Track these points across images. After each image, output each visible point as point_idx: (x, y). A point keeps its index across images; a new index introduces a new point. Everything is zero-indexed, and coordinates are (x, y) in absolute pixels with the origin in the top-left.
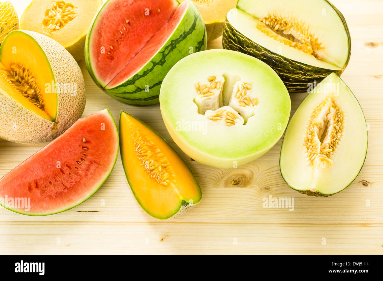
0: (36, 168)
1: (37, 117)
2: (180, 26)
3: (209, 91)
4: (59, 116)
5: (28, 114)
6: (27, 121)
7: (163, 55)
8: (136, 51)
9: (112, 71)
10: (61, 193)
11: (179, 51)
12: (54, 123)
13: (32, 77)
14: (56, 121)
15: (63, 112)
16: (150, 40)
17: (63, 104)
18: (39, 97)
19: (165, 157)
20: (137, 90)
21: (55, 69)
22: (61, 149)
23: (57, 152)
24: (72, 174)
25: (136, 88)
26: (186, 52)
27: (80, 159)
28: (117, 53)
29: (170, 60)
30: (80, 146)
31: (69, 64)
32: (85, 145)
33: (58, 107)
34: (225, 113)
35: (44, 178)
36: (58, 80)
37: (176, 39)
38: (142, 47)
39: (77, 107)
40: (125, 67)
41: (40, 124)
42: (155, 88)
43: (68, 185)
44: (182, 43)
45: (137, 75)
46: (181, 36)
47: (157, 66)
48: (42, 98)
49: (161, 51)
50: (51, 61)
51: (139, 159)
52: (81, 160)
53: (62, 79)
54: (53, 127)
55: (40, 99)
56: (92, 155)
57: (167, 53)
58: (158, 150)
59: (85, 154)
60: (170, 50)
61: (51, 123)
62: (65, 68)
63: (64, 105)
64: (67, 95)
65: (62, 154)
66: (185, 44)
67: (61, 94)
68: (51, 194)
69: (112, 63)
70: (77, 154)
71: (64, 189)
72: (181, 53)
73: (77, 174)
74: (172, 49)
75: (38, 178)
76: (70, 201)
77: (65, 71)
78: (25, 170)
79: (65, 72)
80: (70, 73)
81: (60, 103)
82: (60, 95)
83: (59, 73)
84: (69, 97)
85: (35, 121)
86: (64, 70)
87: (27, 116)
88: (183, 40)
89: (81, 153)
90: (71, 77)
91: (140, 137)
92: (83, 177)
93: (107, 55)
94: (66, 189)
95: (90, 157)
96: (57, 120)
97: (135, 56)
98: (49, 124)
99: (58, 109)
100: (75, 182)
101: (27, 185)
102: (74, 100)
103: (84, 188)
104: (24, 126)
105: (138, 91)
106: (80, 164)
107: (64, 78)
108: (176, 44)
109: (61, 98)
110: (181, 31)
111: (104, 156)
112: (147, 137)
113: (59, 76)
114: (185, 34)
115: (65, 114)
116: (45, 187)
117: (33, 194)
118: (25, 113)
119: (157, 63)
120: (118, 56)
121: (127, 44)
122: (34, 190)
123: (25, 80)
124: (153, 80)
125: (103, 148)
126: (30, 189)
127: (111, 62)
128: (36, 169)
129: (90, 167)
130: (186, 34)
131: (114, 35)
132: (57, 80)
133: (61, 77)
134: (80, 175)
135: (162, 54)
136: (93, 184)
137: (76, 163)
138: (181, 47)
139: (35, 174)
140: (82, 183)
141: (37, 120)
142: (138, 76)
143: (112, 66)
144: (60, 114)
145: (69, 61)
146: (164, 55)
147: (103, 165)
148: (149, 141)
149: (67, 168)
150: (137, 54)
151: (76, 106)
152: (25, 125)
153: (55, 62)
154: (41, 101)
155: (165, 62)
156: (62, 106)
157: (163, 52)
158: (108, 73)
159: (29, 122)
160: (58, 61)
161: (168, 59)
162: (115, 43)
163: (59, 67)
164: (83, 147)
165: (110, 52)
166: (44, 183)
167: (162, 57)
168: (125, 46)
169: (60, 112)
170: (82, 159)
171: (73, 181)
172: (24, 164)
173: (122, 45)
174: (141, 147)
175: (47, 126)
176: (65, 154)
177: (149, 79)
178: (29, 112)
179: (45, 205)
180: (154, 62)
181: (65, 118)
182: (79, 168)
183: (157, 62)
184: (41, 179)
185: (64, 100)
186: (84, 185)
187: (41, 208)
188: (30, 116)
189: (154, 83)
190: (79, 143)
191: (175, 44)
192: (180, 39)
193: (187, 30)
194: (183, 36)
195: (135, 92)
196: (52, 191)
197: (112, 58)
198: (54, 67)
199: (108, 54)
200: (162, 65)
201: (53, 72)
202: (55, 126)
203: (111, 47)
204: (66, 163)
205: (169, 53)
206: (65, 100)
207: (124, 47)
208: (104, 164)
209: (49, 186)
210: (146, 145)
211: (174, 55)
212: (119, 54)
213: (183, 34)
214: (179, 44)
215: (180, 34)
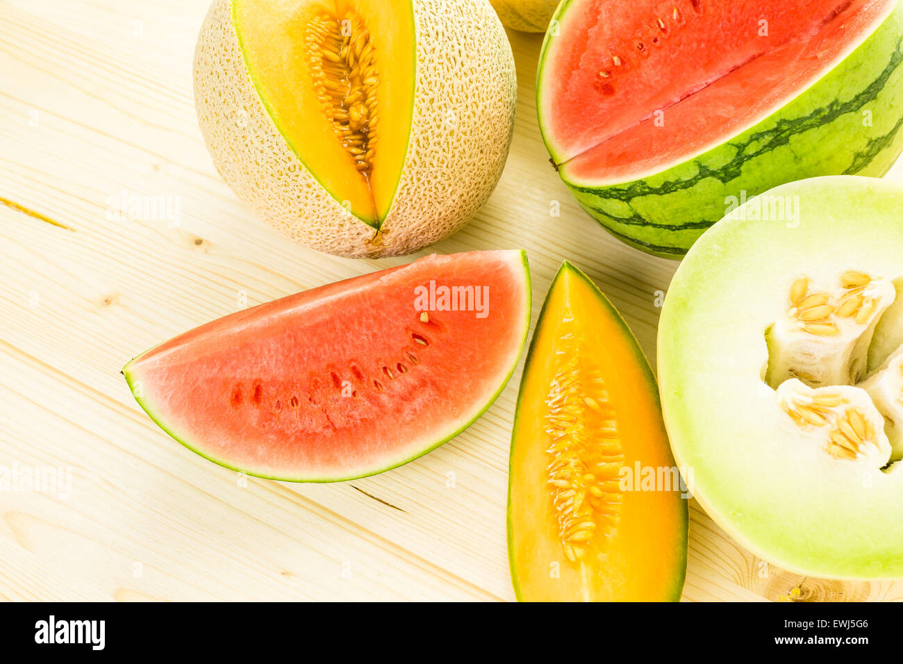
0: (269, 351)
1: (332, 205)
4: (394, 217)
5: (311, 190)
6: (306, 205)
7: (738, 154)
8: (688, 87)
9: (595, 126)
10: (315, 434)
11: (792, 155)
12: (375, 230)
13: (374, 75)
14: (383, 227)
15: (408, 211)
16: (743, 65)
17: (414, 189)
18: (371, 138)
19: (622, 456)
20: (634, 220)
21: (426, 86)
22: (352, 322)
23: (338, 326)
24: (359, 397)
25: (632, 215)
27: (395, 365)
28: (627, 80)
29: (757, 174)
30: (407, 329)
31: (473, 77)
32: (421, 331)
33: (397, 195)
34: (840, 410)
35: (282, 383)
36: (419, 122)
37: (798, 119)
38: (710, 81)
39: (453, 204)
40: (639, 123)
41: (337, 222)
42: (684, 231)
43: (340, 422)
44: (813, 135)
45: (643, 183)
46: (818, 112)
47: (709, 178)
48: (375, 143)
49: (737, 143)
50: (423, 61)
51: (547, 431)
52: (396, 368)
53: (435, 120)
54: (370, 238)
55: (372, 144)
56: (433, 363)
57: (751, 153)
58: (612, 427)
59: (413, 354)
60: (765, 147)
61: (367, 230)
62: (455, 90)
63: (417, 195)
64: (432, 169)
65: (350, 336)
66: (821, 140)
67: (415, 163)
68: (288, 428)
69: (605, 105)
70: (390, 348)
71: (327, 427)
72: (798, 163)
73: (372, 399)
74: (772, 146)
75: (265, 378)
76: (331, 461)
77: (454, 97)
78: (237, 348)
79: (451, 100)
80: (467, 106)
81: (407, 185)
82: (413, 164)
83: (432, 101)
84: (439, 174)
85: (324, 212)
86: (451, 95)
87: (307, 193)
88: (818, 126)
89: (403, 348)
90: (465, 119)
91: (575, 368)
92: (386, 414)
93: (596, 79)
94: (330, 430)
95: (423, 368)
96: (386, 226)
97: (682, 100)
98: (359, 230)
99: (394, 201)
100: (362, 420)
101: (231, 387)
102: (450, 185)
103: (379, 443)
104: (295, 212)
105: (635, 222)
106: (390, 377)
107: (441, 120)
108: (790, 134)
109: (414, 172)
110: (824, 98)
111: (466, 376)
112: (597, 372)
113: (428, 109)
114: (835, 108)
115: (413, 215)
116: (278, 406)
117: (240, 415)
118: (304, 183)
119: (712, 171)
120: (628, 88)
121: (668, 61)
122: (246, 403)
123: (360, 69)
124: (685, 211)
125: (471, 353)
126: (237, 398)
127: (602, 100)
128: (266, 353)
129: (415, 393)
130: (839, 108)
131: (638, 26)
132: (416, 121)
133: (433, 115)
134: (381, 406)
135: (735, 151)
136: (411, 438)
137: (382, 370)
138: (804, 144)
139: (262, 367)
140: (378, 427)
141: (331, 211)
142: (645, 188)
143: (600, 112)
144: (398, 214)
145: (479, 69)
146: (740, 155)
147: (452, 400)
148: (600, 387)
149: (353, 376)
150: (688, 96)
151: (454, 201)
152: (298, 212)
153: (434, 64)
154: (370, 153)
155: (738, 174)
156: (408, 194)
157: (741, 147)
158: (582, 129)
159: (308, 207)
160: (446, 62)
161: (749, 171)
162: (632, 50)
163: (438, 84)
164: (415, 336)
165: (609, 73)
166: (276, 396)
167: (734, 161)
168: (659, 67)
169: (398, 209)
170: (399, 367)
171: (355, 413)
172: (241, 331)
173: (650, 61)
174: (565, 402)
175: (354, 232)
176: (358, 338)
177: (676, 206)
178: (314, 183)
179: (261, 450)
180: (703, 165)
181: (411, 227)
182: (384, 387)
183: (711, 169)
184: (273, 382)
185: (419, 180)
186: (384, 434)
187: (249, 454)
188: (314, 195)
189: (687, 221)
190: (407, 319)
191: (788, 133)
192: (813, 121)
193: (847, 97)
194: (823, 114)
195: (628, 221)
196: (291, 422)
197: (608, 90)
198: (423, 80)
199: (598, 76)
200: (724, 181)
201: (416, 94)
202: (377, 238)
203: (615, 59)
204: (353, 364)
205: (758, 153)
206: (421, 181)
207: (654, 66)
208: (457, 397)
209: (288, 407)
210: (581, 402)
211: (773, 163)
212: (633, 83)
213: (828, 107)
214: (802, 136)
215: (817, 107)
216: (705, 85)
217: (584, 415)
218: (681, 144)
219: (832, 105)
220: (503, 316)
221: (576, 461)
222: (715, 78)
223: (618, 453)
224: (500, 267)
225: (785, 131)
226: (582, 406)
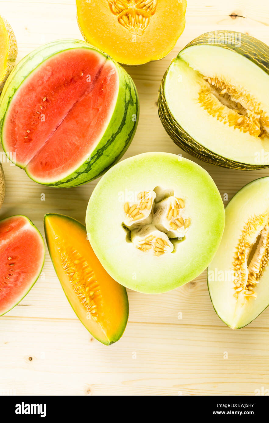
2: (107, 131)
3: (138, 212)
7: (88, 165)
8: (56, 125)
11: (106, 156)
16: (72, 108)
19: (93, 272)
24: (2, 289)
26: (114, 152)
27: (8, 275)
28: (35, 135)
29: (97, 166)
30: (6, 264)
32: (11, 262)
34: (154, 241)
37: (103, 146)
38: (63, 119)
40: (45, 143)
44: (110, 147)
46: (108, 141)
47: (82, 174)
49: (86, 163)
56: (19, 268)
57: (92, 163)
58: (86, 264)
59: (12, 269)
60: (96, 159)
66: (113, 147)
69: (31, 144)
70: (4, 272)
72: (108, 157)
73: (6, 287)
74: (98, 158)
88: (111, 144)
89: (8, 270)
92: (12, 288)
95: (17, 271)
97: (56, 130)
100: (6, 294)
103: (15, 296)
106: (9, 279)
108: (103, 152)
110: (108, 136)
111: (31, 264)
112: (73, 249)
114: (113, 136)
121: (46, 121)
125: (30, 258)
129: (18, 278)
130: (115, 135)
131: (30, 118)
134: (10, 287)
135: (86, 165)
136: (23, 289)
137: (5, 279)
138: (108, 151)
140: (12, 293)
143: (30, 147)
150: (58, 127)
155: (91, 169)
157: (88, 163)
161: (94, 167)
162: (32, 125)
164: (10, 265)
165: (27, 136)
167: (88, 167)
168: (44, 125)
170: (10, 275)
171: (3, 293)
173: (40, 125)
174: (68, 266)
180: (77, 172)
182: (8, 282)
183: (81, 172)
186: (15, 293)
189: (79, 184)
192: (108, 144)
193: (116, 131)
194: (110, 141)
197: (30, 140)
199: (24, 139)
200: (87, 173)
203: (28, 131)
205: (94, 162)
208: (32, 271)
210: (74, 264)
211: (101, 161)
212: (37, 134)
213: (111, 138)
214: (106, 150)
215: (108, 140)
216: (62, 121)
217: (76, 268)
218: (66, 160)
219: (112, 136)
220: (34, 243)
221: (81, 286)
222: (64, 117)
223: (91, 272)
224: (26, 232)
225: (101, 152)
226: (74, 265)
